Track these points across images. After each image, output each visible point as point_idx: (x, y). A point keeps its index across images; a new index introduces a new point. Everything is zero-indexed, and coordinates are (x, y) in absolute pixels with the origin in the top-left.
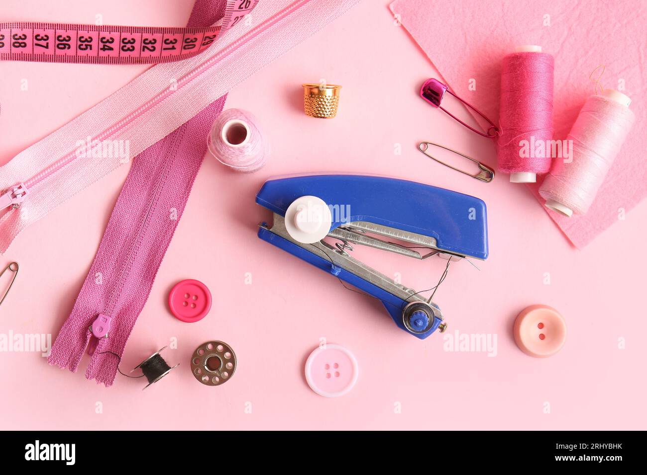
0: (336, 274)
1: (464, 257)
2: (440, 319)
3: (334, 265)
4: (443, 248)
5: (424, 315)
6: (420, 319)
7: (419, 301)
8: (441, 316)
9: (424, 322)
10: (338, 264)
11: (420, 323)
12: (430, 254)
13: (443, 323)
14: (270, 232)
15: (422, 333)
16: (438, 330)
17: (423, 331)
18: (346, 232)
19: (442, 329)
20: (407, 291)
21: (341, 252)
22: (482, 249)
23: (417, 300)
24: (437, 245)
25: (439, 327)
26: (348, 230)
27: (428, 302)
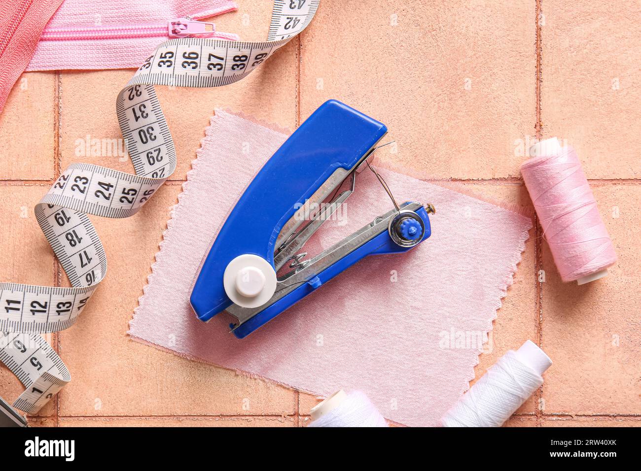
0: (320, 284)
1: (373, 149)
2: (420, 208)
3: (309, 281)
4: (352, 166)
5: (408, 221)
6: (410, 227)
7: (391, 217)
8: (417, 205)
9: (414, 225)
10: (311, 277)
11: (413, 230)
12: (352, 181)
13: (426, 206)
14: (242, 325)
15: (424, 232)
16: (430, 215)
17: (423, 231)
18: (284, 251)
19: (431, 210)
20: (375, 224)
21: (301, 267)
22: (376, 127)
23: (389, 220)
24: (347, 169)
25: (428, 212)
26: (284, 248)
27: (398, 210)
